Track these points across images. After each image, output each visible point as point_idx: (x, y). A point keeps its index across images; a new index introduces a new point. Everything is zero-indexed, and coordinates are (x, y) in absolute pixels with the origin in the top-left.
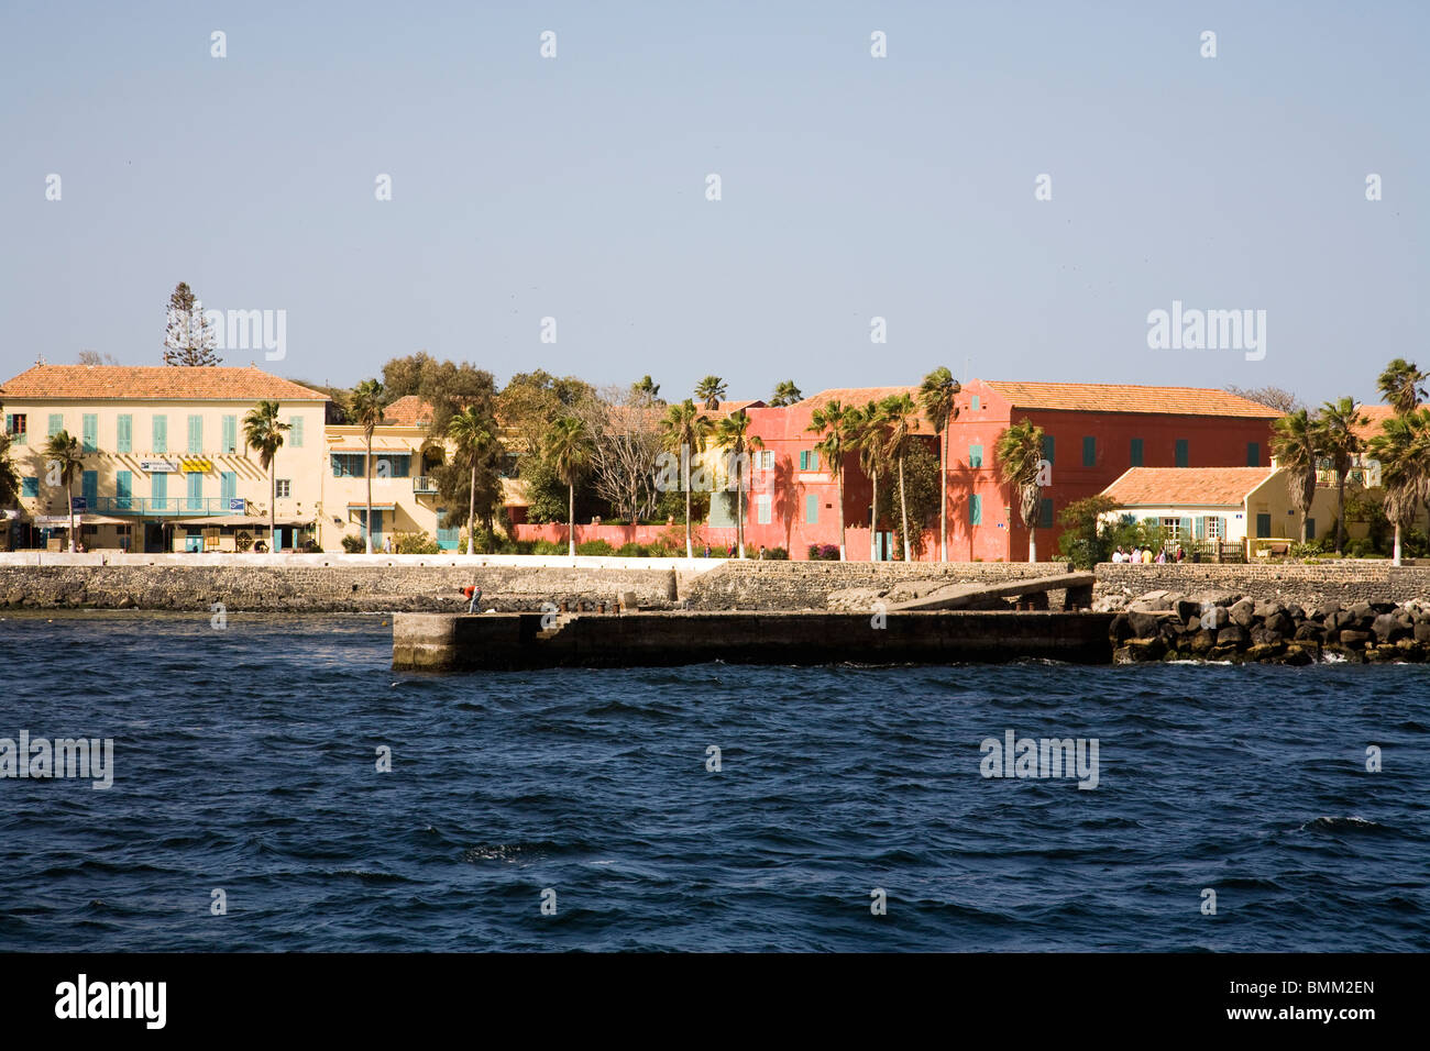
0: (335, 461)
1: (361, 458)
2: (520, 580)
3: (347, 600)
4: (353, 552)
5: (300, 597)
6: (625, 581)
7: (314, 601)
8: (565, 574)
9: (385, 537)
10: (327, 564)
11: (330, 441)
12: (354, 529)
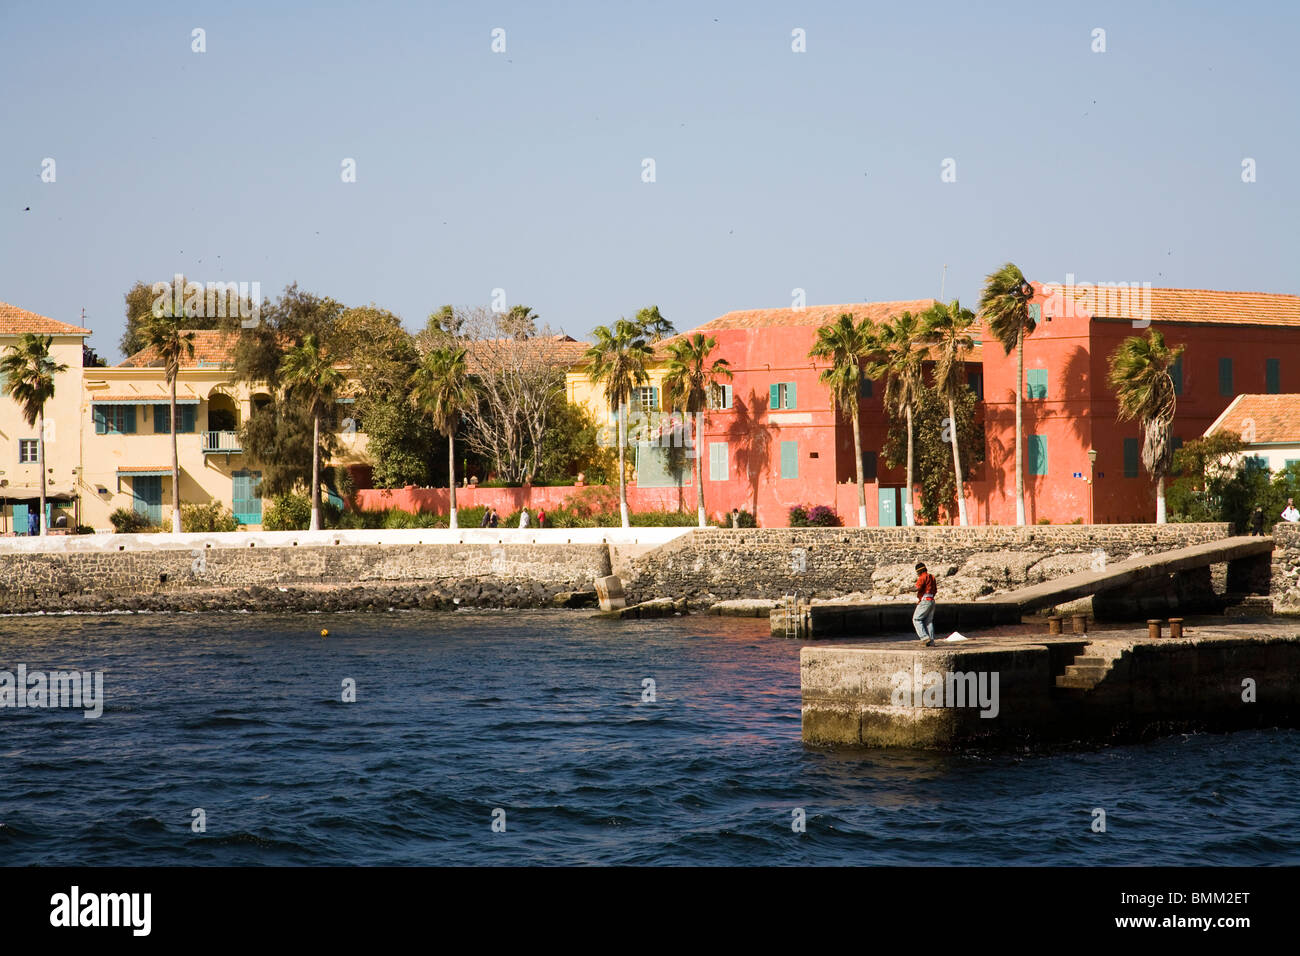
0: (96, 414)
1: (131, 409)
2: (389, 562)
3: (154, 595)
4: (126, 531)
5: (88, 593)
6: (538, 560)
7: (110, 597)
8: (451, 552)
9: (168, 512)
10: (122, 548)
11: (90, 389)
12: (126, 501)
